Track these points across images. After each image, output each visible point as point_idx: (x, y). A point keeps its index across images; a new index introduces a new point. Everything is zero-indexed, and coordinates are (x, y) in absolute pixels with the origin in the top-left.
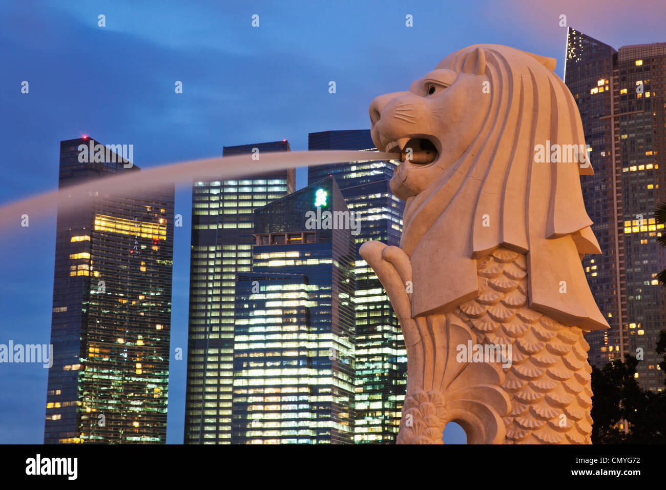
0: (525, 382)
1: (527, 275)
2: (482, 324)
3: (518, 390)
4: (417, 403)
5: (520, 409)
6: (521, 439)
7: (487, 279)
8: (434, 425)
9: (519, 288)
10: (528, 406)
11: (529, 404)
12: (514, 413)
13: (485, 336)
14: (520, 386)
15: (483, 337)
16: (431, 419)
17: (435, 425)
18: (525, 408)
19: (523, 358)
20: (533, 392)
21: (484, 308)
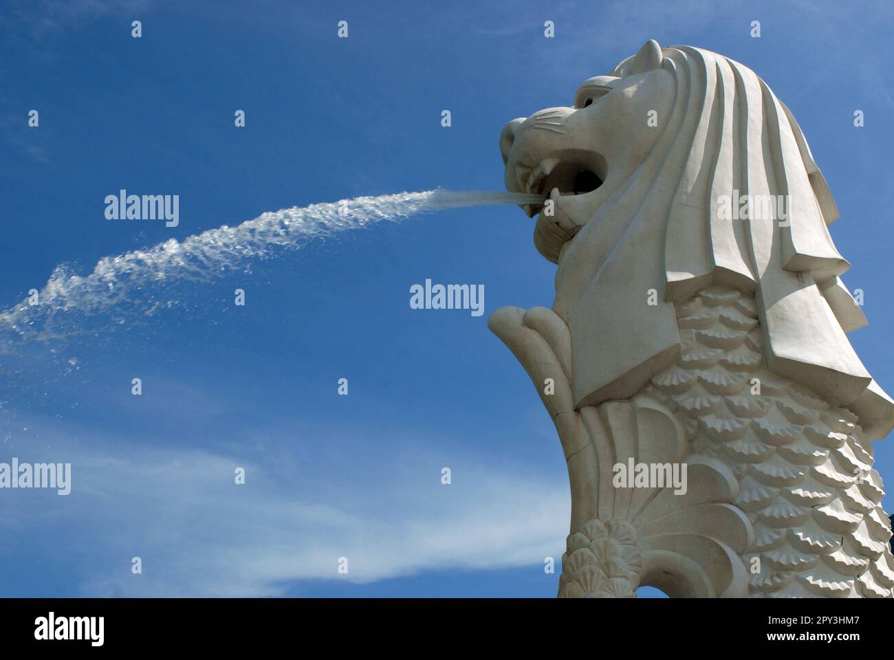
0: (775, 490)
1: (759, 323)
2: (691, 400)
3: (764, 504)
4: (587, 541)
5: (770, 537)
6: (776, 588)
7: (694, 331)
8: (618, 574)
9: (747, 341)
10: (784, 531)
11: (787, 527)
12: (760, 544)
13: (699, 421)
14: (766, 496)
15: (695, 423)
16: (615, 564)
17: (621, 574)
18: (779, 533)
19: (768, 449)
20: (791, 507)
21: (693, 373)
